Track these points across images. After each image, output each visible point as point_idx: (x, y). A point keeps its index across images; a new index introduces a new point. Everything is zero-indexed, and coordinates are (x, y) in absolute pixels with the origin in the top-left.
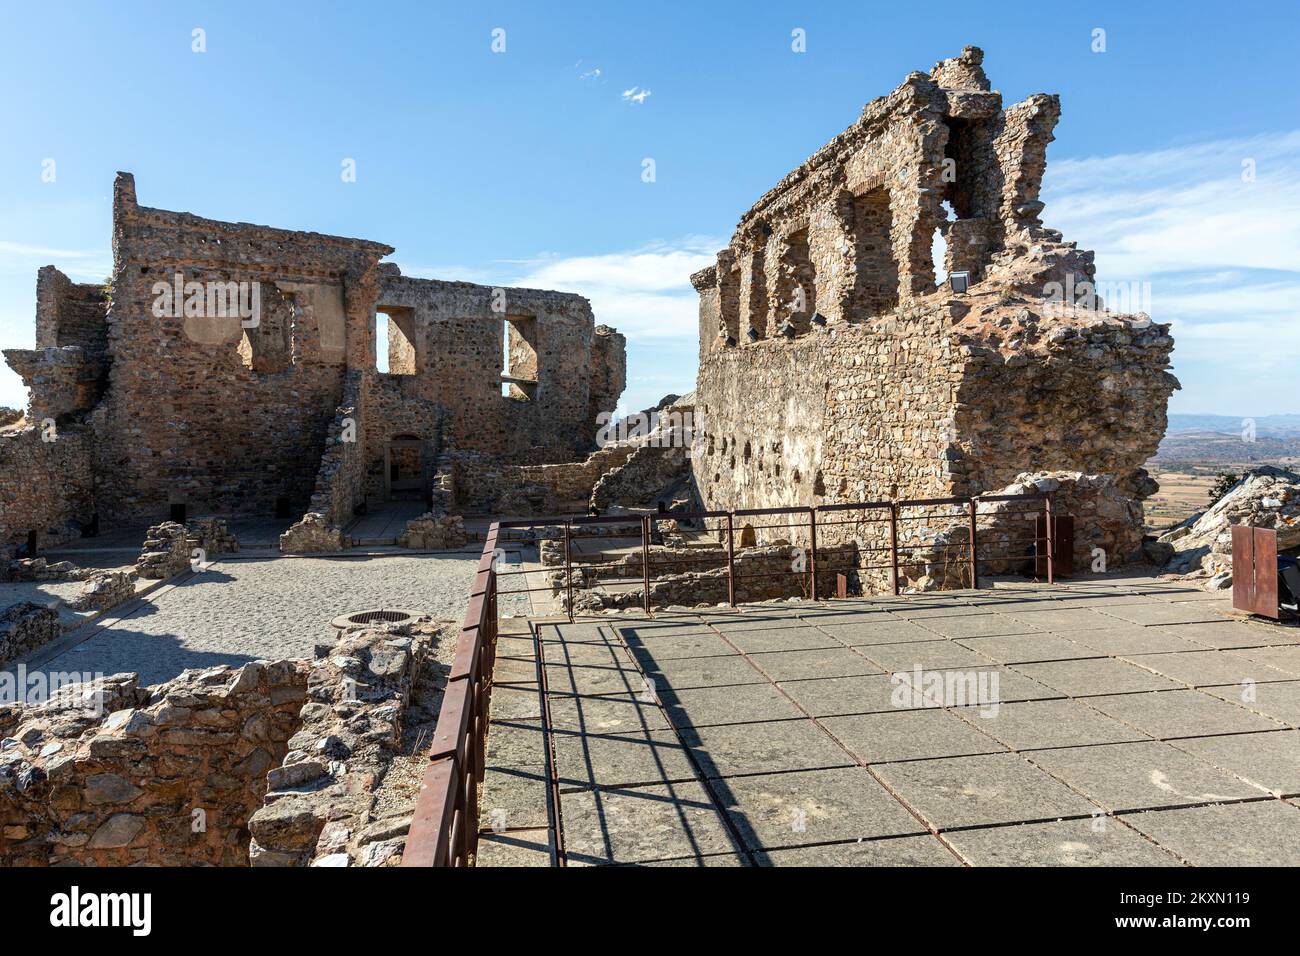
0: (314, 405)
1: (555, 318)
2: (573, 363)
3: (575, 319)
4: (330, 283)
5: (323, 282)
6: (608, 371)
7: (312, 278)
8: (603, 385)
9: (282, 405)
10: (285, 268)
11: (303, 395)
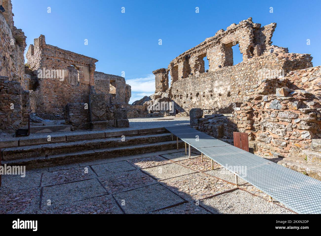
0: (83, 93)
1: (119, 81)
2: (122, 91)
3: (122, 82)
4: (86, 66)
5: (85, 66)
6: (128, 93)
7: (83, 65)
8: (127, 96)
9: (77, 93)
10: (77, 62)
11: (81, 91)
